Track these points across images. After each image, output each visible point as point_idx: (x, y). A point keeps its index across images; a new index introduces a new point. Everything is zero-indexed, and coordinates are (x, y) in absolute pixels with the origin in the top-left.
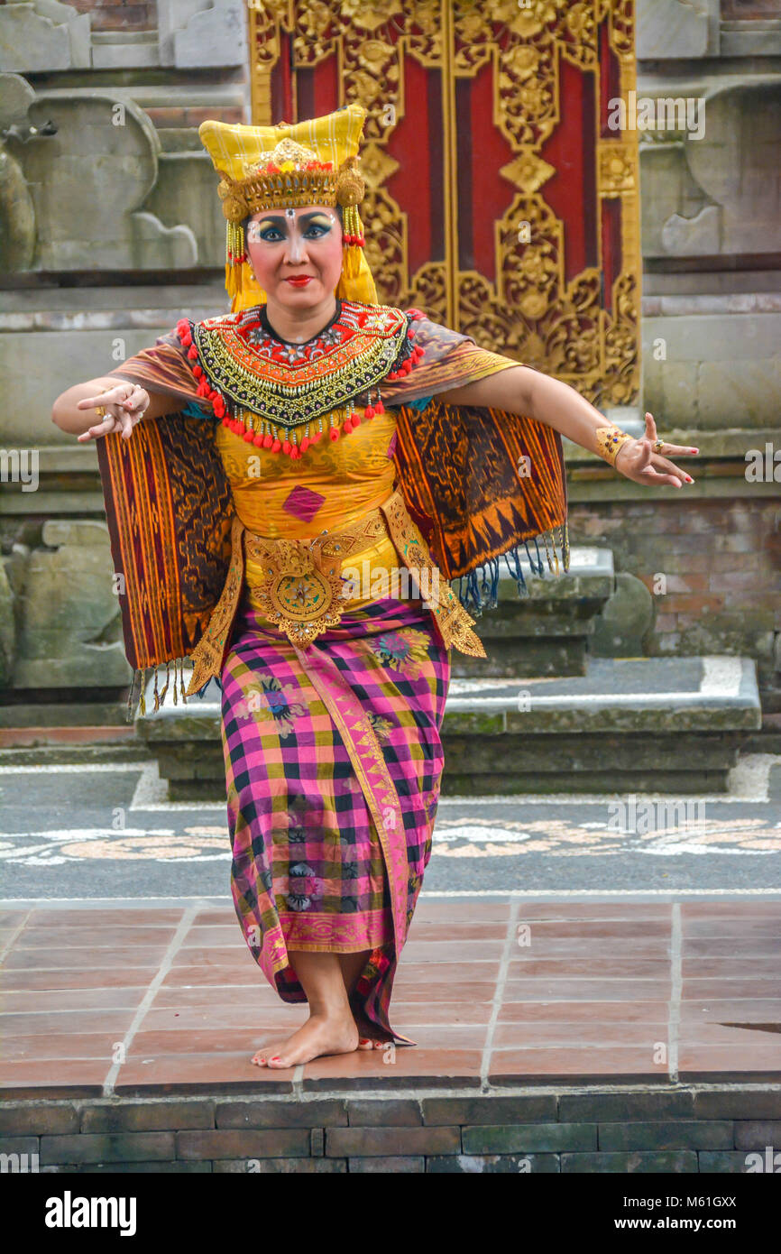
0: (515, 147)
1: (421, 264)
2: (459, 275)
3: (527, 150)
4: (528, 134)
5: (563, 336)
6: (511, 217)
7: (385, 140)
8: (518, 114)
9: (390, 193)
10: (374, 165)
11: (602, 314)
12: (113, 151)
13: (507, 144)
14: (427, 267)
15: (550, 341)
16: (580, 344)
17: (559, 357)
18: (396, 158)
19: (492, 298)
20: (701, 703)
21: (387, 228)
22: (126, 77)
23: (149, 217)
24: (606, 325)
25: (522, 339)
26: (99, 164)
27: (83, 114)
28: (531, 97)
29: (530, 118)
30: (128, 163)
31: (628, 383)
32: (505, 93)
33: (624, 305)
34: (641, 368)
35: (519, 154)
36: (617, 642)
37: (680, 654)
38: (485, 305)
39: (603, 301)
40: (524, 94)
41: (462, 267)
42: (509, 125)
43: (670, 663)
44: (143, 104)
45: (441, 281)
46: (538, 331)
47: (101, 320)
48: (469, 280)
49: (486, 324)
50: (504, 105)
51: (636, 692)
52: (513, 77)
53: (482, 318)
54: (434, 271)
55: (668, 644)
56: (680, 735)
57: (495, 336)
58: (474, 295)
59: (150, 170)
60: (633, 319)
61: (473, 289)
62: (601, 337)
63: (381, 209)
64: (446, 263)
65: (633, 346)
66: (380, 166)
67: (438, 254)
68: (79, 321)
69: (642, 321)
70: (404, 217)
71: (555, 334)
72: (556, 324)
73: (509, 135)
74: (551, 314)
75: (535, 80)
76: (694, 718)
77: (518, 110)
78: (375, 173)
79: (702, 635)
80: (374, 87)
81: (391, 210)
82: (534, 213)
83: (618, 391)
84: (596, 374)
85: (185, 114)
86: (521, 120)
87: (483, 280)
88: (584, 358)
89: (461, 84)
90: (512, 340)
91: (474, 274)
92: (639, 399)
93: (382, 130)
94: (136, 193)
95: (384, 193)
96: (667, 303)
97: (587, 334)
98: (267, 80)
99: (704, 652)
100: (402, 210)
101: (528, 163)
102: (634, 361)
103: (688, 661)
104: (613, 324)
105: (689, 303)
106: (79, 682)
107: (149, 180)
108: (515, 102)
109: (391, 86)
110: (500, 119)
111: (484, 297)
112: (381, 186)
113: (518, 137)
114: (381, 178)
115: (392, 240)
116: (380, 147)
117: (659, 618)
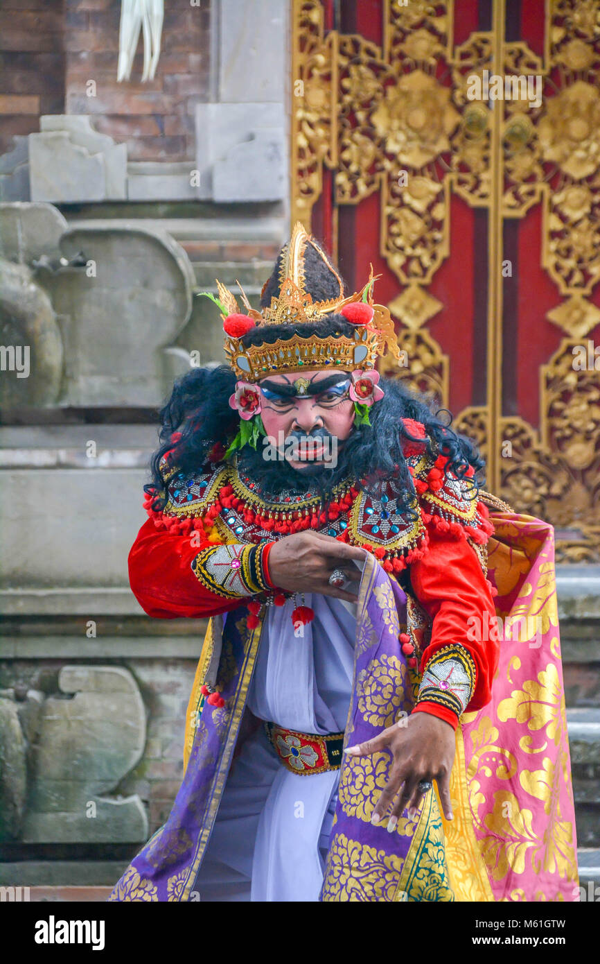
0: (564, 290)
1: (462, 408)
2: (502, 421)
3: (577, 294)
4: (578, 277)
6: (557, 363)
7: (427, 280)
8: (567, 257)
9: (432, 334)
10: (415, 305)
12: (146, 284)
13: (555, 286)
14: (469, 411)
15: (595, 493)
18: (438, 298)
19: (536, 446)
21: (427, 370)
22: (162, 209)
23: (180, 353)
26: (131, 297)
27: (116, 245)
28: (582, 239)
29: (580, 261)
30: (161, 297)
32: (554, 235)
35: (568, 297)
38: (528, 452)
40: (575, 236)
41: (506, 412)
42: (558, 268)
44: (179, 237)
45: (482, 427)
46: (584, 481)
48: (511, 426)
49: (528, 472)
50: (553, 246)
52: (563, 218)
53: (524, 466)
54: (475, 415)
57: (537, 485)
58: (517, 442)
59: (183, 305)
61: (515, 436)
63: (422, 350)
64: (488, 408)
66: (422, 307)
67: (480, 399)
70: (445, 359)
73: (557, 278)
74: (597, 464)
75: (586, 222)
77: (568, 252)
78: (417, 314)
80: (418, 225)
81: (432, 352)
85: (222, 249)
86: (571, 263)
87: (526, 426)
89: (509, 224)
90: (556, 489)
91: (517, 420)
93: (425, 269)
94: (168, 328)
95: (425, 334)
98: (307, 215)
100: (444, 352)
101: (577, 307)
106: (92, 837)
107: (183, 316)
108: (565, 243)
109: (436, 225)
110: (548, 262)
111: (527, 444)
112: (423, 326)
113: (568, 279)
114: (423, 318)
115: (432, 383)
116: (423, 287)
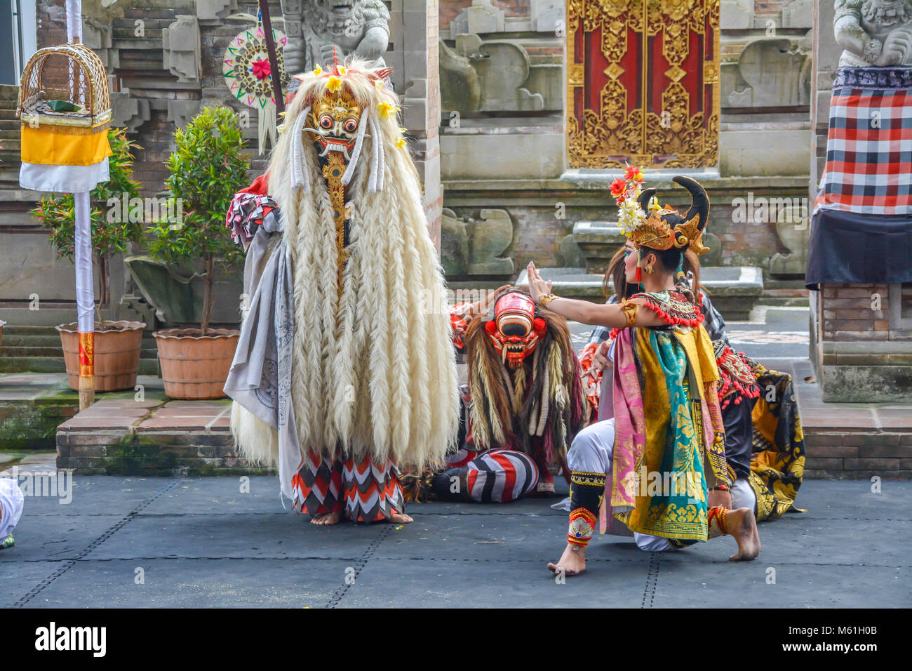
0: (671, 64)
1: (632, 110)
2: (646, 114)
3: (676, 65)
4: (676, 59)
5: (688, 139)
6: (668, 91)
7: (619, 61)
8: (672, 51)
9: (621, 81)
10: (614, 70)
11: (704, 130)
12: (512, 64)
13: (668, 62)
14: (635, 111)
15: (683, 141)
16: (695, 142)
17: (686, 147)
18: (623, 67)
19: (660, 124)
20: (740, 285)
21: (619, 95)
22: (518, 35)
23: (525, 90)
24: (705, 135)
25: (672, 140)
26: (506, 69)
27: (501, 49)
28: (678, 44)
29: (677, 52)
30: (517, 69)
31: (713, 158)
32: (667, 42)
33: (713, 127)
34: (719, 152)
35: (672, 66)
36: (707, 260)
37: (732, 266)
38: (657, 126)
39: (704, 125)
40: (675, 43)
41: (648, 111)
42: (669, 55)
43: (728, 269)
44: (524, 46)
45: (640, 117)
46: (678, 137)
47: (505, 130)
48: (651, 116)
49: (657, 133)
50: (667, 47)
51: (714, 280)
52: (671, 36)
53: (656, 131)
54: (637, 112)
55: (727, 261)
56: (730, 297)
57: (661, 139)
58: (653, 122)
59: (526, 72)
60: (716, 132)
61: (653, 120)
62: (703, 139)
63: (617, 87)
64: (642, 110)
65: (716, 143)
66: (617, 71)
67: (639, 106)
68: (496, 131)
69: (720, 133)
70: (626, 91)
71: (685, 138)
72: (685, 134)
73: (668, 59)
74: (683, 130)
75: (679, 37)
76: (736, 290)
77: (672, 49)
78: (615, 74)
79: (741, 258)
80: (615, 40)
81: (621, 88)
82: (678, 90)
83: (710, 161)
84: (701, 154)
85: (540, 50)
86: (673, 53)
87: (657, 116)
88: (696, 148)
89: (650, 39)
90: (668, 140)
91: (652, 114)
92: (718, 164)
93: (618, 57)
94: (520, 81)
95: (618, 81)
96: (730, 126)
97: (697, 138)
98: (573, 37)
99: (741, 265)
100: (625, 88)
101: (676, 70)
102: (716, 149)
103: (735, 269)
104: (708, 134)
105: (738, 126)
106: (493, 273)
107: (525, 76)
108: (671, 46)
109: (622, 39)
110: (665, 53)
111: (657, 123)
112: (617, 78)
113: (672, 60)
114: (617, 76)
115: (621, 100)
116: (617, 63)
117: (724, 251)
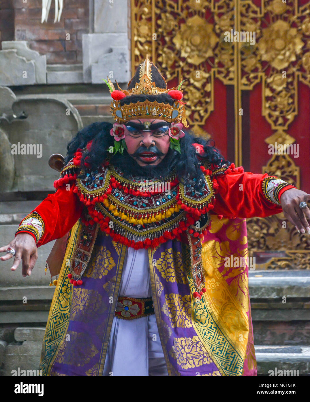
0: (274, 127)
3: (280, 129)
4: (280, 121)
6: (271, 165)
7: (203, 123)
8: (275, 110)
12: (57, 127)
13: (269, 125)
18: (209, 132)
22: (65, 88)
25: (277, 230)
26: (50, 134)
27: (42, 107)
28: (282, 101)
29: (282, 112)
32: (268, 99)
35: (276, 131)
40: (279, 99)
42: (270, 116)
44: (74, 103)
46: (286, 226)
49: (257, 222)
50: (267, 105)
52: (273, 90)
57: (262, 229)
73: (270, 121)
75: (284, 92)
77: (275, 108)
80: (198, 95)
82: (284, 163)
85: (96, 108)
86: (277, 113)
89: (245, 93)
90: (271, 231)
93: (202, 117)
101: (281, 136)
108: (273, 103)
109: (207, 94)
110: (265, 113)
113: (275, 122)
116: (200, 126)
